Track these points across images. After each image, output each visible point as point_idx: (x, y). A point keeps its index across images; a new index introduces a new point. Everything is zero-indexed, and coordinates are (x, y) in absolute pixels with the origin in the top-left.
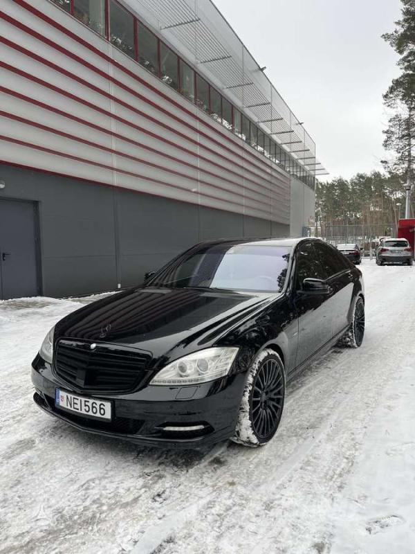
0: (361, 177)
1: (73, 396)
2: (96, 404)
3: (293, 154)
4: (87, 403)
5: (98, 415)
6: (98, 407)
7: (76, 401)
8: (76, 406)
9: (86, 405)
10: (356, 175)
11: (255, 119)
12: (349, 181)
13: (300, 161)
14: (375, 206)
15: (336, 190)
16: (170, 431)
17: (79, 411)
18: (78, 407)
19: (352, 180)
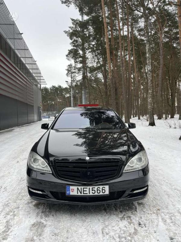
0: (54, 87)
1: (82, 187)
2: (100, 188)
3: (33, 74)
4: (93, 189)
5: (101, 193)
6: (101, 190)
7: (85, 189)
8: (85, 192)
9: (92, 190)
10: (52, 86)
11: (19, 56)
12: (49, 88)
13: (36, 77)
14: (60, 99)
15: (43, 92)
16: (136, 193)
17: (88, 194)
18: (88, 192)
19: (50, 88)
